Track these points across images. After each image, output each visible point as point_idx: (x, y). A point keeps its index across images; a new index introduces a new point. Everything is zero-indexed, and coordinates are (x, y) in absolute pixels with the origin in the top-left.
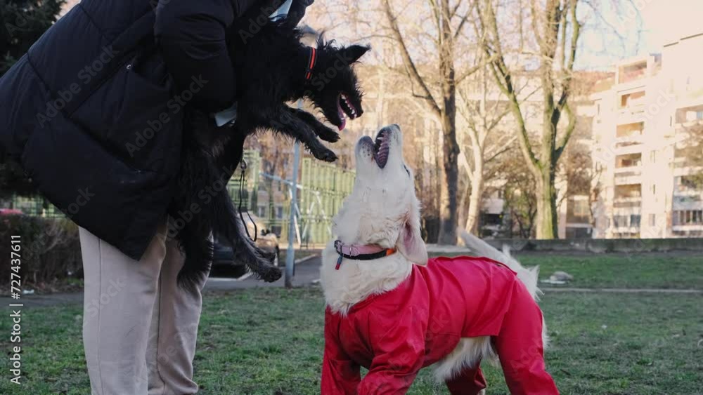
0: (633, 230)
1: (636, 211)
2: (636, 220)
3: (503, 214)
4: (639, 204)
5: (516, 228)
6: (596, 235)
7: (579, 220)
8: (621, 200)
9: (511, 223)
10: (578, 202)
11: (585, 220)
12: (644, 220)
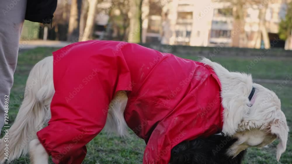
0: (187, 40)
1: (189, 28)
2: (188, 34)
3: (107, 25)
4: (191, 24)
5: (115, 35)
6: (164, 42)
7: (154, 32)
8: (181, 21)
9: (112, 31)
10: (154, 21)
11: (158, 32)
12: (193, 34)
